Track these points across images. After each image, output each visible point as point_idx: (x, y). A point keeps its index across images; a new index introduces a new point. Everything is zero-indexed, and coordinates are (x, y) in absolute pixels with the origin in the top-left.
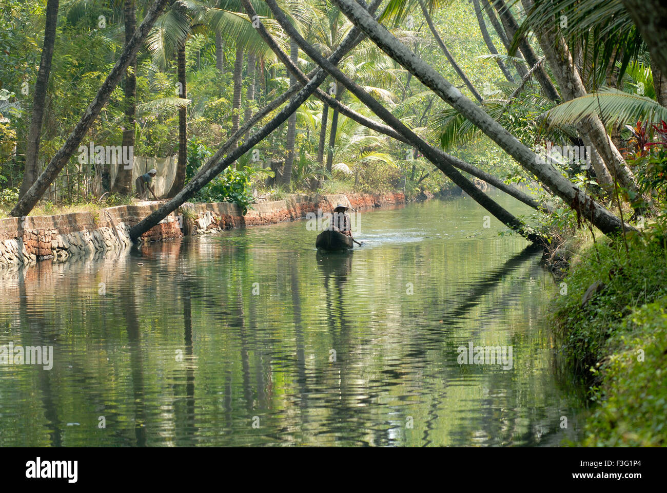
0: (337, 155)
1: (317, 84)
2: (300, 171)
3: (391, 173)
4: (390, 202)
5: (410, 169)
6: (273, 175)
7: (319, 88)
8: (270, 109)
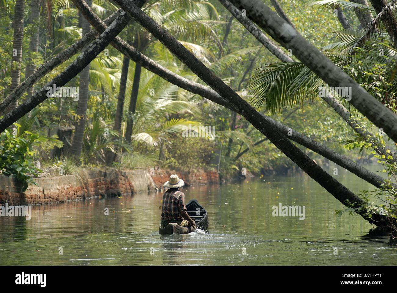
0: (138, 123)
1: (117, 30)
2: (92, 140)
3: (203, 147)
4: (202, 181)
5: (226, 141)
6: (60, 145)
7: (118, 37)
8: (58, 62)
